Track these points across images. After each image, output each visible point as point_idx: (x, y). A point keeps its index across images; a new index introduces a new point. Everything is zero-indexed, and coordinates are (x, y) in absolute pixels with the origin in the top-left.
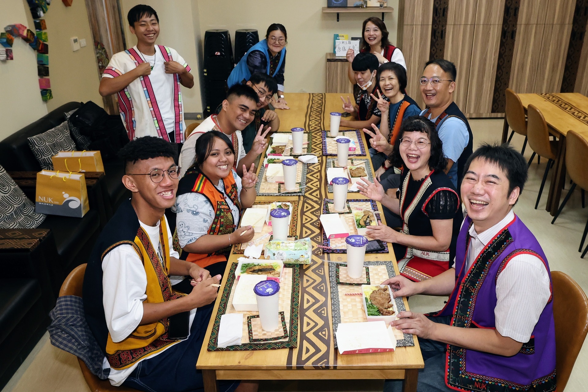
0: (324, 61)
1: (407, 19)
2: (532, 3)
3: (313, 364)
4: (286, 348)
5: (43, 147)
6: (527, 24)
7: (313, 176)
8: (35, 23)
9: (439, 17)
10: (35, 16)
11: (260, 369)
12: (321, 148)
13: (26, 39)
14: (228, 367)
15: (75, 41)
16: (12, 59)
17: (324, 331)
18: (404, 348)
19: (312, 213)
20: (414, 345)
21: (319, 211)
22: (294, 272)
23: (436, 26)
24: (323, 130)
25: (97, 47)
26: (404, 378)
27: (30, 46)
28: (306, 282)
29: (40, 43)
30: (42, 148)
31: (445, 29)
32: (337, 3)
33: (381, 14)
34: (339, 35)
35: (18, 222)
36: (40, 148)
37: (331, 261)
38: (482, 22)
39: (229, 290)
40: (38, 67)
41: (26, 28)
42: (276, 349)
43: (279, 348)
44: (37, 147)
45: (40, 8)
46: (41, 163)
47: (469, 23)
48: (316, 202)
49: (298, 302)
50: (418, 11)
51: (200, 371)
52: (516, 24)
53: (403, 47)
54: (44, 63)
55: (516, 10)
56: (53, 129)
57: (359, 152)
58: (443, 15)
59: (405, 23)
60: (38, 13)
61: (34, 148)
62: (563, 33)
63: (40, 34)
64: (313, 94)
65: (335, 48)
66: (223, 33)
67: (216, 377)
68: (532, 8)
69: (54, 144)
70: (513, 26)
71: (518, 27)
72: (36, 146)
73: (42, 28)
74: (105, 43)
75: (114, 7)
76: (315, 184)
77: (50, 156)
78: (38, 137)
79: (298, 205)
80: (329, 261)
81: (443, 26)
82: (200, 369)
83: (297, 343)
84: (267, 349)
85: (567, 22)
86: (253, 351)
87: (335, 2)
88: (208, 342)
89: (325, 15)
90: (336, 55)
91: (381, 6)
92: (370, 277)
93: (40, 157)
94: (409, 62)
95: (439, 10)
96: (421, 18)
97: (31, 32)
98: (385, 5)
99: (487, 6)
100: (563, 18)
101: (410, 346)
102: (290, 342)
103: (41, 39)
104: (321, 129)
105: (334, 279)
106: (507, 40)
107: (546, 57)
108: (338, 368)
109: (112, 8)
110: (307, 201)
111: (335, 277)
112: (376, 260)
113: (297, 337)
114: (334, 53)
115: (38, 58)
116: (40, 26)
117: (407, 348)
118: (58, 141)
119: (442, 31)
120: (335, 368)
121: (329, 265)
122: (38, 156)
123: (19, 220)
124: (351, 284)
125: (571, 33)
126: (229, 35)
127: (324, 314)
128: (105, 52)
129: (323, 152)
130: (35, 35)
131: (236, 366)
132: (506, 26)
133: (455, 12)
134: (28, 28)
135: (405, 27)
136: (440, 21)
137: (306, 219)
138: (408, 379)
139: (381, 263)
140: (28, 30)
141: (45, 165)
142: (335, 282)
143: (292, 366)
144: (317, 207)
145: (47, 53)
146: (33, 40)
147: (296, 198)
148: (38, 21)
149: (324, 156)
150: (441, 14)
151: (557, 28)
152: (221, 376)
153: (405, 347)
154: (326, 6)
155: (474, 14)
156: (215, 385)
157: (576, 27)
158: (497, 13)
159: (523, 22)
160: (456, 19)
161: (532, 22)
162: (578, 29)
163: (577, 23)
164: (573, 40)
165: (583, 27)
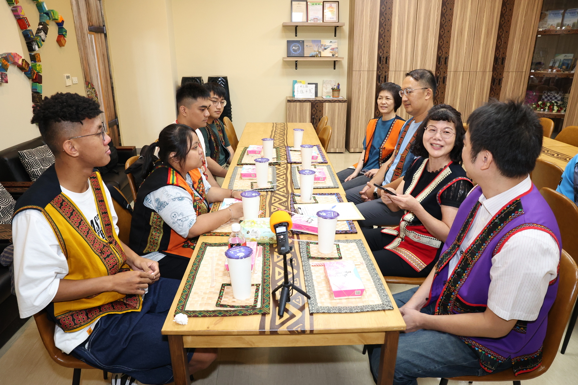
0: (285, 102)
1: (356, 67)
2: (459, 53)
3: (287, 328)
4: (258, 314)
5: (33, 160)
6: (456, 72)
7: (280, 177)
8: (30, 55)
9: (383, 64)
10: (30, 49)
11: (230, 334)
12: (286, 158)
13: (21, 68)
14: (196, 332)
15: (68, 77)
16: (7, 82)
17: (298, 299)
18: (383, 312)
19: (279, 204)
20: (393, 309)
21: (287, 203)
22: (264, 249)
23: (380, 72)
24: (286, 145)
25: (88, 86)
26: (383, 343)
27: (25, 75)
28: (276, 257)
29: (34, 73)
30: (31, 161)
31: (388, 74)
32: (295, 53)
33: (333, 62)
34: (298, 81)
35: (4, 221)
36: (30, 161)
37: (300, 240)
39: (198, 264)
40: (32, 94)
41: (21, 57)
42: (247, 315)
43: (250, 314)
44: (27, 160)
45: (35, 42)
46: (30, 175)
48: (283, 196)
49: (269, 274)
50: (365, 59)
51: (166, 338)
52: (447, 71)
53: (353, 90)
54: (38, 91)
55: (446, 59)
56: (43, 147)
57: (320, 159)
58: (386, 63)
59: (354, 69)
60: (33, 47)
61: (24, 161)
62: (485, 79)
63: (35, 66)
64: (276, 123)
65: (293, 92)
66: (198, 78)
67: (183, 344)
68: (459, 58)
69: (42, 158)
70: (444, 73)
71: (448, 73)
72: (25, 159)
73: (37, 60)
74: (95, 84)
75: (103, 55)
76: (281, 183)
77: (39, 168)
78: (28, 152)
79: (266, 198)
80: (299, 240)
81: (386, 72)
82: (166, 334)
83: (269, 309)
84: (238, 315)
85: (488, 70)
86: (222, 317)
87: (294, 53)
88: (175, 309)
89: (286, 63)
90: (295, 97)
91: (333, 55)
92: (341, 252)
93: (29, 170)
94: (358, 102)
95: (382, 58)
96: (367, 65)
97: (26, 61)
98: (336, 55)
99: (422, 56)
100: (485, 67)
101: (389, 309)
102: (263, 308)
103: (36, 70)
104: (285, 145)
105: (305, 254)
106: (439, 84)
107: (472, 98)
108: (314, 332)
109: (102, 55)
110: (275, 195)
111: (306, 253)
112: (345, 239)
113: (269, 304)
114: (294, 96)
115: (32, 87)
116: (34, 58)
117: (386, 312)
118: (47, 156)
119: (385, 76)
120: (312, 332)
121: (299, 244)
122: (28, 168)
123: (5, 220)
124: (323, 259)
125: (491, 79)
126: (203, 80)
127: (297, 284)
128: (95, 91)
129: (287, 161)
130: (30, 66)
131: (204, 331)
132: (438, 73)
133: (396, 60)
134: (23, 58)
135: (354, 72)
136: (383, 68)
137: (274, 209)
138: (388, 343)
139: (351, 241)
140: (23, 60)
141: (34, 177)
142: (306, 257)
143: (266, 330)
144: (284, 199)
145: (41, 83)
146: (27, 69)
147: (265, 193)
148: (32, 54)
149: (289, 163)
150: (384, 62)
151: (480, 75)
152: (189, 342)
153: (384, 310)
154: (286, 56)
155: (412, 62)
156: (183, 353)
157: (495, 74)
158: (430, 62)
159: (452, 70)
160: (397, 66)
161: (459, 70)
162: (497, 76)
163: (496, 71)
164: (493, 85)
165: (501, 74)
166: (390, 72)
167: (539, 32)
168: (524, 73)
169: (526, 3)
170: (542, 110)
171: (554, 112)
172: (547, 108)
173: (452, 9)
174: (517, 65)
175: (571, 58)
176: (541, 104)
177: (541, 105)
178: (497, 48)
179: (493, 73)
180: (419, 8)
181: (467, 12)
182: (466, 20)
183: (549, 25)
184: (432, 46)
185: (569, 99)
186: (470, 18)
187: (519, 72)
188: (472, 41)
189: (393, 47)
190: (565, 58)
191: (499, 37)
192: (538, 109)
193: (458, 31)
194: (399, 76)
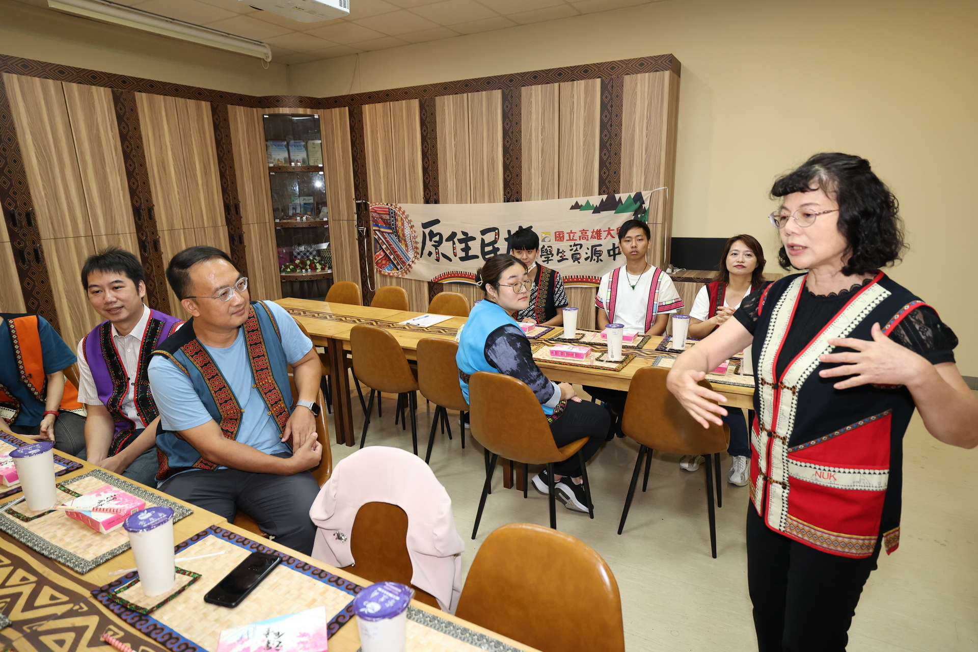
2: (169, 201)
6: (171, 230)
9: (22, 227)
23: (19, 243)
31: (40, 245)
38: (103, 232)
47: (82, 234)
55: (150, 210)
58: (29, 224)
62: (219, 238)
68: (171, 208)
70: (153, 233)
85: (220, 224)
99: (104, 207)
100: (214, 219)
119: (35, 251)
125: (228, 237)
132: (142, 234)
133: (49, 218)
136: (24, 234)
150: (24, 223)
151: (210, 232)
155: (86, 221)
157: (232, 229)
158: (123, 217)
159: (165, 228)
160: (56, 228)
161: (176, 227)
162: (235, 231)
163: (232, 224)
164: (233, 244)
165: (239, 228)
166: (43, 243)
167: (270, 169)
168: (268, 224)
169: (245, 128)
170: (304, 270)
171: (318, 271)
172: (308, 267)
173: (137, 128)
174: (256, 213)
175: (312, 201)
176: (300, 263)
177: (300, 265)
178: (224, 191)
179: (228, 228)
180: (74, 121)
181: (164, 135)
182: (166, 146)
183: (275, 159)
184: (118, 190)
185: (331, 253)
186: (171, 145)
187: (261, 223)
188: (184, 182)
189: (37, 194)
190: (305, 202)
191: (222, 176)
192: (298, 271)
193: (157, 164)
194: (66, 246)
